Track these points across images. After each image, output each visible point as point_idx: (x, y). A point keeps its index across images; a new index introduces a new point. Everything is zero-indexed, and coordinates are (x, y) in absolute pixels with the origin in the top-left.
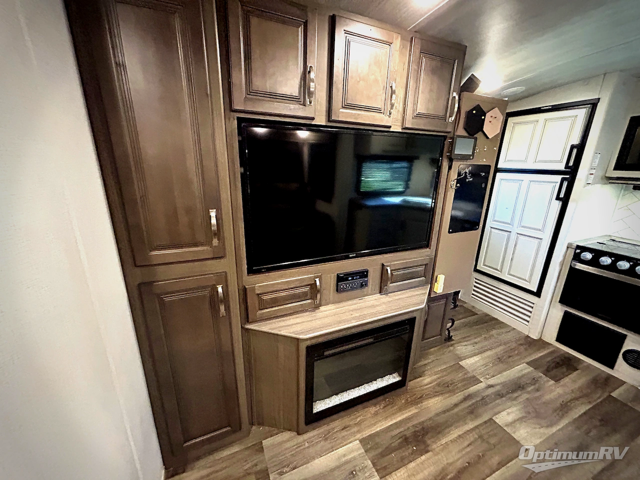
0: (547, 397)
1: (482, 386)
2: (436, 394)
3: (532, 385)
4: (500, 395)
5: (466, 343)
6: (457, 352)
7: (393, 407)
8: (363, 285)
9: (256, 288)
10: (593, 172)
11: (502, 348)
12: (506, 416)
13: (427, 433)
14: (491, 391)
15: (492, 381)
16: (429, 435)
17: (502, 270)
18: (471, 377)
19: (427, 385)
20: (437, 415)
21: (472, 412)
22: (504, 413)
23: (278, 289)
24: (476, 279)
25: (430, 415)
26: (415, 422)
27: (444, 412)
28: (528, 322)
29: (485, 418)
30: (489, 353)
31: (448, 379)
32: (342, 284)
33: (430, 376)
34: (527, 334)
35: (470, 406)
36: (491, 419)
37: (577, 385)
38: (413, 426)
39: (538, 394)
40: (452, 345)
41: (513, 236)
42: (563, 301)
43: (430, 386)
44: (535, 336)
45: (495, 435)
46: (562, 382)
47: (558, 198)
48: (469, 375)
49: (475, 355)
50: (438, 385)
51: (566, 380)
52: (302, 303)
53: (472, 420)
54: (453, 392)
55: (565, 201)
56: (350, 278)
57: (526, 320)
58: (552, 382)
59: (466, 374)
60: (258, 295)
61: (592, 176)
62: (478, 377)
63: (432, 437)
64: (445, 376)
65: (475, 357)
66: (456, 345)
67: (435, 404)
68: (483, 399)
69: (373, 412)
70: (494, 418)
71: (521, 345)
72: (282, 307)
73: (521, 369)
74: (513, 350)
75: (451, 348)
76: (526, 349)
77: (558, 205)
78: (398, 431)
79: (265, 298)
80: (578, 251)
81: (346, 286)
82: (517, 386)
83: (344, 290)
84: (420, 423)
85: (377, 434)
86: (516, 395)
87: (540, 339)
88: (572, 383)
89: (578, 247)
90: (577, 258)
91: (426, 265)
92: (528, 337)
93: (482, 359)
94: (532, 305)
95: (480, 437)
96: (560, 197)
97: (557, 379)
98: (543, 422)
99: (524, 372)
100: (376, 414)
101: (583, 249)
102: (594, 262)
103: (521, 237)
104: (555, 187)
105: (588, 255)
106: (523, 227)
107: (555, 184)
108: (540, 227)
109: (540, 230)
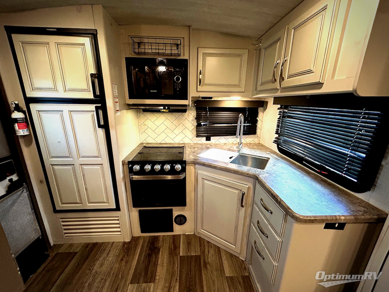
10: (117, 100)
17: (81, 202)
24: (61, 219)
28: (120, 231)
34: (123, 240)
42: (135, 206)
44: (128, 239)
47: (100, 126)
55: (105, 126)
57: (117, 231)
61: (118, 104)
77: (101, 132)
80: (130, 166)
87: (133, 237)
89: (129, 163)
90: (131, 171)
92: (125, 243)
94: (118, 218)
96: (101, 124)
101: (132, 163)
102: (142, 172)
103: (85, 167)
104: (93, 115)
105: (137, 167)
106: (82, 157)
107: (92, 113)
108: (96, 155)
109: (98, 157)
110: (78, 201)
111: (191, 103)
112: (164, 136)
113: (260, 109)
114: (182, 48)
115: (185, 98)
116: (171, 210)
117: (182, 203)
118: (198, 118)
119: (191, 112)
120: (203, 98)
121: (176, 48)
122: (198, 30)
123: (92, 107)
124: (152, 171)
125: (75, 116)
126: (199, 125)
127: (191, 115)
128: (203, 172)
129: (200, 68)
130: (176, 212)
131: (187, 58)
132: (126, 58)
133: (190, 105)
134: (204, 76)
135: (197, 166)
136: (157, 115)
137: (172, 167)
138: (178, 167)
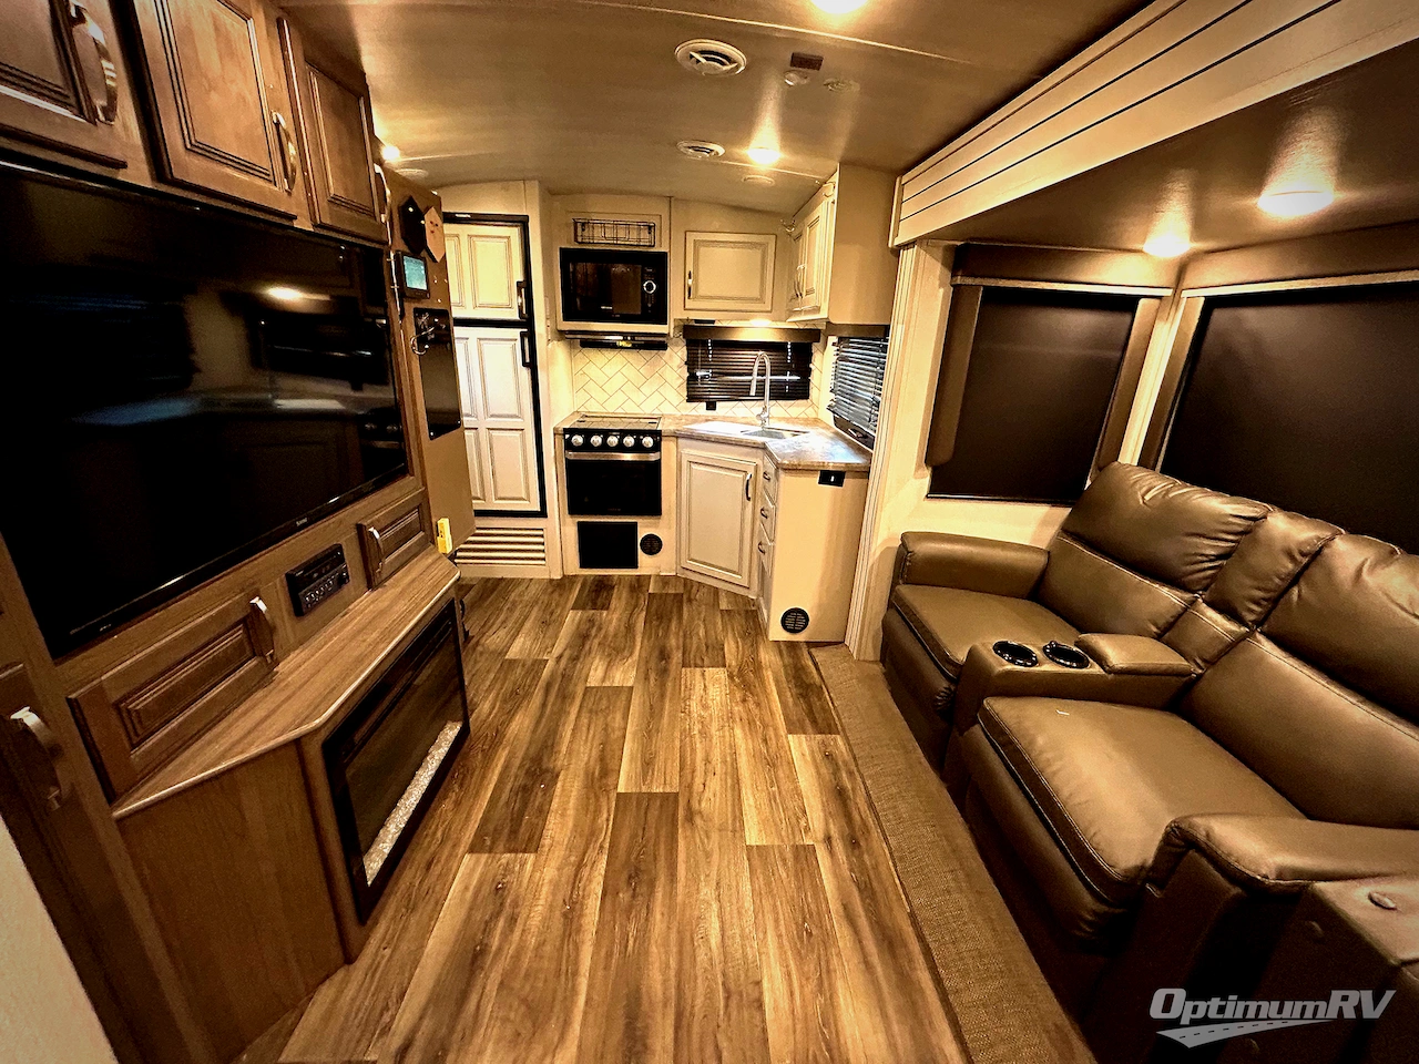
0: (611, 629)
1: (550, 664)
2: (511, 715)
3: (593, 627)
4: (575, 659)
5: (491, 632)
6: (491, 648)
7: (472, 774)
8: (342, 581)
9: (105, 686)
10: (549, 322)
11: (536, 609)
12: (595, 673)
13: (541, 759)
14: (563, 662)
15: (557, 651)
16: (545, 759)
17: (484, 495)
18: (533, 665)
19: (490, 714)
20: (534, 732)
21: (565, 697)
22: (592, 672)
23: (171, 662)
25: (527, 739)
26: (517, 762)
27: (538, 722)
28: (544, 559)
29: (580, 691)
30: (528, 625)
31: (508, 685)
32: (306, 593)
33: (485, 698)
34: (547, 577)
35: (557, 696)
36: (586, 688)
37: (623, 602)
38: (519, 768)
39: (603, 631)
40: (477, 643)
41: (483, 433)
42: (572, 510)
43: (495, 711)
44: (557, 576)
45: (601, 699)
46: (612, 606)
47: (524, 364)
48: (529, 663)
49: (514, 638)
50: (505, 701)
51: (614, 602)
52: (238, 674)
53: (571, 704)
54: (528, 695)
55: (532, 365)
56: (315, 575)
57: (539, 559)
58: (605, 613)
59: (523, 666)
60: (116, 706)
61: (549, 330)
62: (540, 658)
63: (549, 758)
64: (503, 685)
65: (517, 641)
66: (482, 641)
67: (521, 725)
68: (563, 676)
69: (451, 806)
70: (588, 685)
71: (552, 592)
72: (194, 708)
73: (572, 619)
74: (549, 605)
75: (480, 648)
76: (561, 595)
77: (525, 374)
78: (507, 790)
79: (138, 704)
80: (567, 436)
81: (315, 594)
82: (582, 638)
83: (314, 605)
84: (523, 759)
85: (485, 820)
86: (587, 647)
87: (564, 576)
88: (619, 602)
89: (566, 431)
90: (569, 446)
91: (418, 507)
92: (551, 580)
93: (528, 634)
94: (541, 533)
95: (591, 711)
96: (526, 361)
97: (605, 607)
98: (626, 653)
99: (577, 618)
100: (458, 804)
101: (572, 431)
102: (587, 446)
103: (495, 433)
104: (514, 347)
105: (578, 440)
106: (492, 416)
107: (513, 343)
108: (515, 412)
109: (517, 417)
110: (479, 495)
111: (672, 331)
112: (620, 397)
113: (815, 347)
114: (657, 232)
115: (663, 321)
116: (635, 525)
117: (654, 509)
118: (691, 364)
119: (676, 349)
120: (697, 321)
121: (647, 231)
122: (685, 201)
123: (516, 333)
124: (605, 447)
125: (486, 346)
126: (692, 378)
127: (677, 354)
128: (691, 451)
129: (690, 268)
130: (645, 527)
131: (667, 251)
132: (561, 249)
133: (672, 335)
134: (696, 280)
135: (680, 441)
136: (609, 354)
137: (638, 443)
138: (648, 441)
